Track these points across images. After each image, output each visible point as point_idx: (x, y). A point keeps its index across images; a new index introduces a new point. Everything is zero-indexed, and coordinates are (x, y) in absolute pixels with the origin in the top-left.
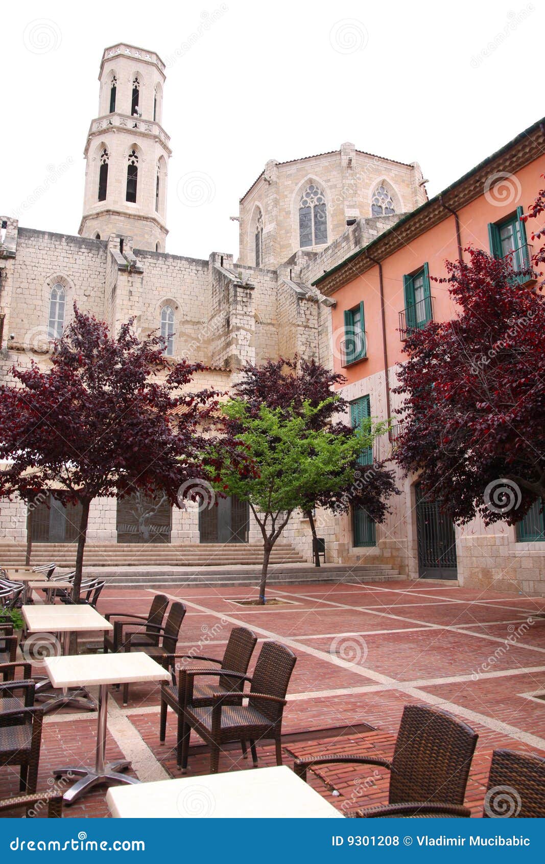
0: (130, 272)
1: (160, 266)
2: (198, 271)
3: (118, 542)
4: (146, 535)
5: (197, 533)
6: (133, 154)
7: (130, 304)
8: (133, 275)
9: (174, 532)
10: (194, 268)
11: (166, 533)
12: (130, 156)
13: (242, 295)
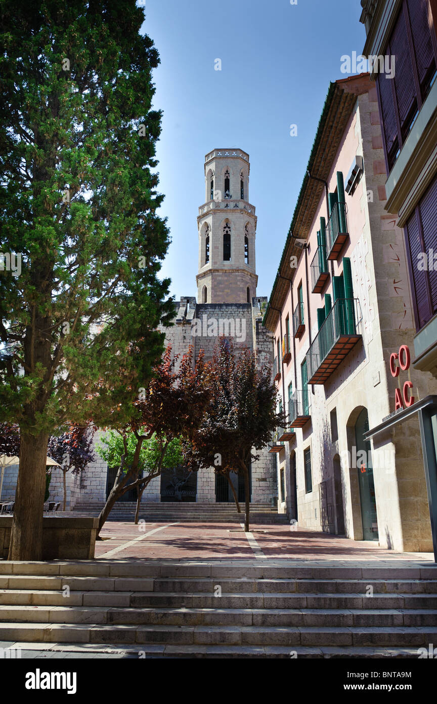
0: (184, 324)
1: (217, 313)
2: (244, 312)
3: (161, 501)
4: (180, 497)
5: (214, 496)
6: (227, 226)
7: (184, 344)
8: (185, 325)
9: (198, 496)
10: (241, 310)
11: (193, 496)
12: (225, 228)
13: (262, 327)
